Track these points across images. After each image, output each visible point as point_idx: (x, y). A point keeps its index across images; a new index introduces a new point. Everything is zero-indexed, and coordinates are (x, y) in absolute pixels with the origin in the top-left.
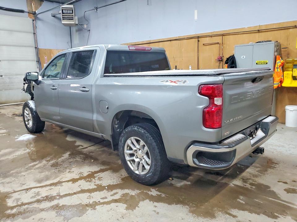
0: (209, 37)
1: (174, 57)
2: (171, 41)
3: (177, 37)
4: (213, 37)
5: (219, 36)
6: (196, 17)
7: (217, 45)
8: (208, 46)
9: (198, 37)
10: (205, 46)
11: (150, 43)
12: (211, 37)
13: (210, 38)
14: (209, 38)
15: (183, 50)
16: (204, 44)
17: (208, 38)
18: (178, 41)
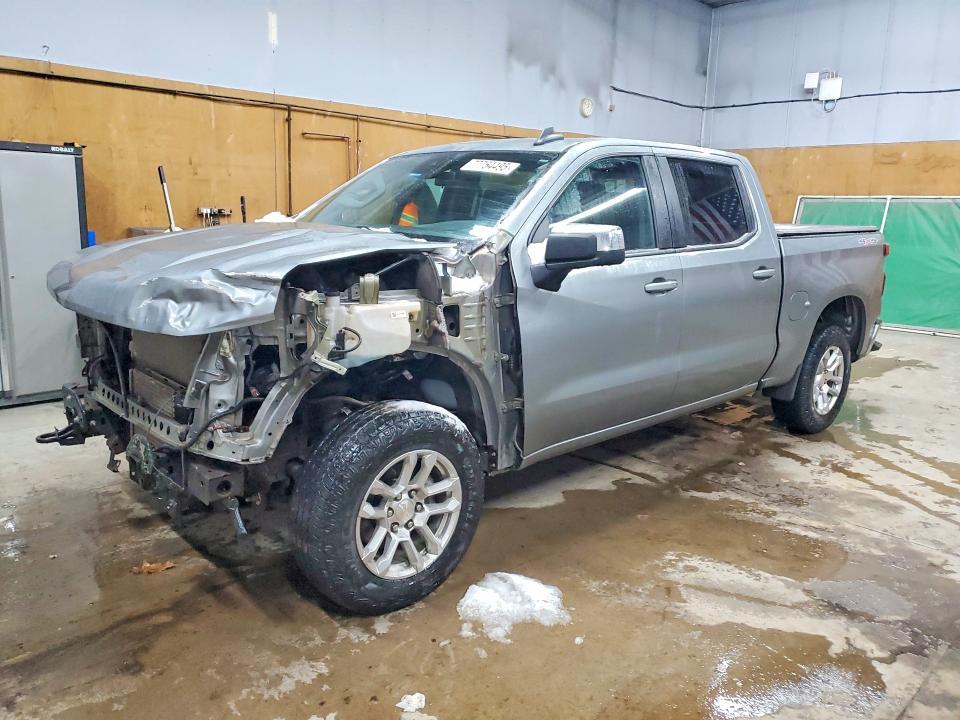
0: (318, 114)
1: (195, 160)
2: (178, 97)
3: (201, 86)
4: (328, 118)
5: (345, 118)
6: (273, 37)
7: (340, 143)
8: (314, 143)
9: (289, 109)
10: (307, 142)
11: (51, 77)
12: (325, 115)
13: (322, 117)
14: (318, 117)
15: (229, 140)
16: (304, 134)
17: (314, 116)
18: (208, 102)
